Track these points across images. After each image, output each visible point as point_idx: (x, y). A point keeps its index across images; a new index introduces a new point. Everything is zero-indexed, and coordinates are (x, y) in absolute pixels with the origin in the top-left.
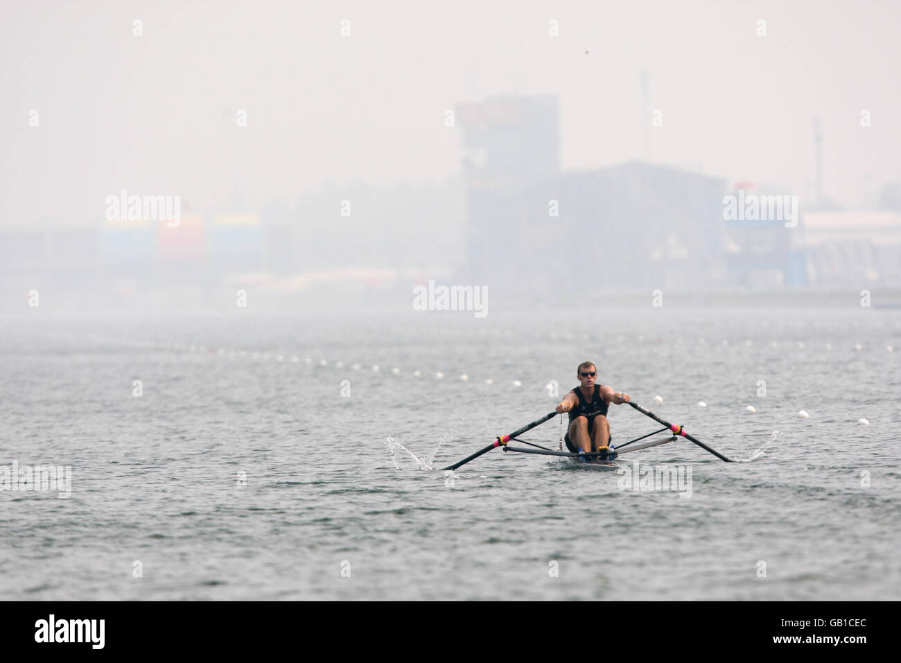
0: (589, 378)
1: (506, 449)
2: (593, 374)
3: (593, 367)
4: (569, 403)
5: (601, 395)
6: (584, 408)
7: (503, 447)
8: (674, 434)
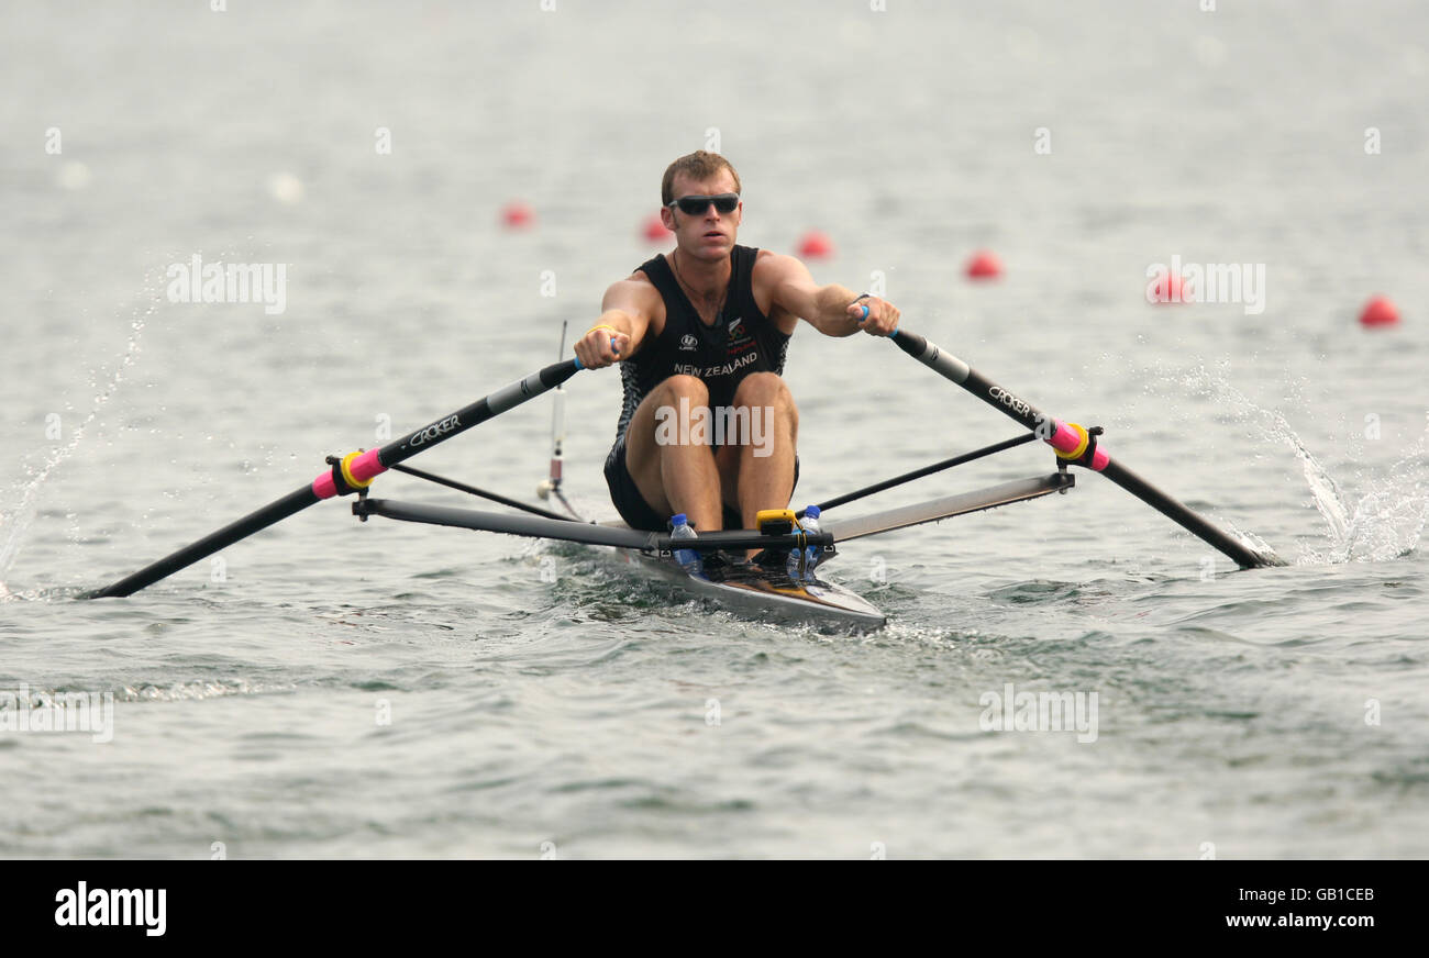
0: (712, 221)
1: (365, 509)
2: (727, 205)
3: (725, 173)
4: (626, 323)
5: (759, 294)
6: (689, 342)
7: (355, 497)
8: (1062, 463)
